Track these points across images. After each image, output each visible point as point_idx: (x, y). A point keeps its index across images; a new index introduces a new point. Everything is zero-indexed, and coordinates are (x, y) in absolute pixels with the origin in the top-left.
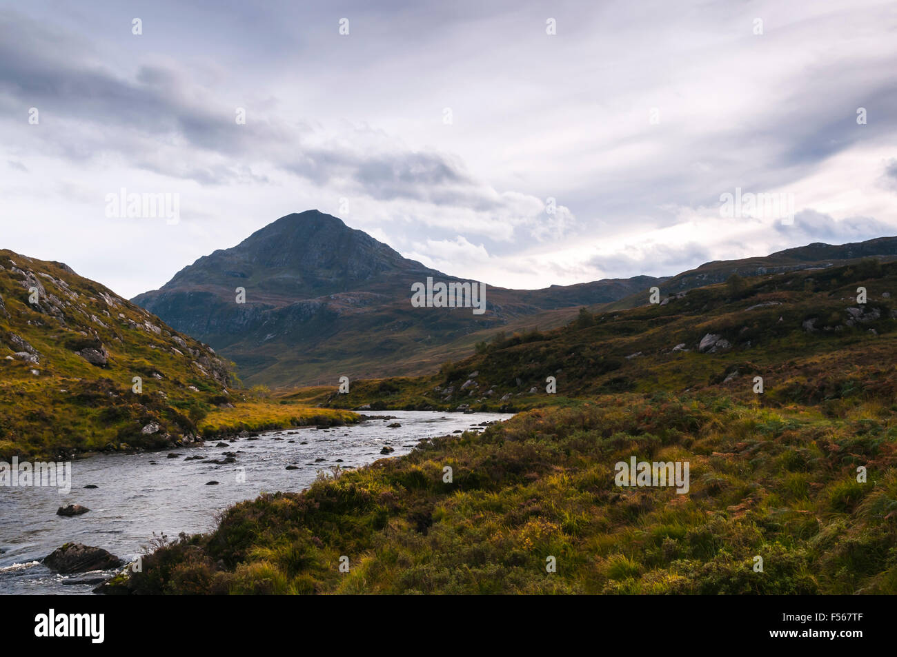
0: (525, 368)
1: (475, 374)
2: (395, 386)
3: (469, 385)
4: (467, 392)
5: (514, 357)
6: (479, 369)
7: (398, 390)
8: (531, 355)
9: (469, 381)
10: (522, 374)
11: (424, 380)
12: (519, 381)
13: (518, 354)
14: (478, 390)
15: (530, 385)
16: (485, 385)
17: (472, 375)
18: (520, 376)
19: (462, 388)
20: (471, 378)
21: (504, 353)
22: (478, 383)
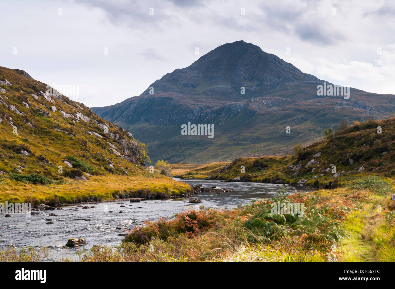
0: (356, 150)
1: (318, 155)
2: (265, 163)
3: (313, 163)
4: (310, 169)
5: (350, 142)
6: (323, 151)
7: (267, 166)
8: (363, 139)
9: (313, 161)
10: (354, 155)
11: (287, 159)
12: (351, 161)
13: (354, 138)
14: (319, 168)
15: (360, 165)
16: (324, 164)
17: (315, 155)
18: (352, 158)
19: (306, 166)
20: (314, 158)
21: (343, 137)
22: (320, 162)
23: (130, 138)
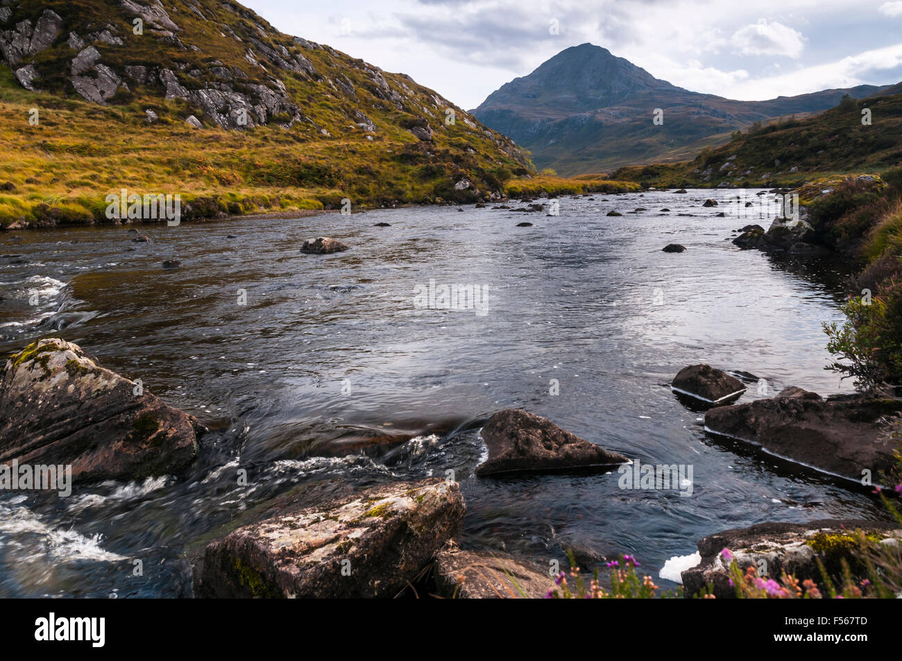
0: (785, 150)
1: (734, 157)
2: (656, 171)
3: (728, 167)
4: (726, 173)
5: (773, 142)
6: (738, 153)
7: (658, 174)
8: (791, 139)
9: (727, 164)
10: (782, 156)
11: (681, 166)
12: (777, 162)
13: (778, 138)
14: (736, 171)
15: (790, 166)
16: (743, 167)
17: (730, 158)
18: (779, 158)
19: (721, 170)
20: (729, 161)
21: (763, 138)
22: (736, 164)
23: (514, 146)
